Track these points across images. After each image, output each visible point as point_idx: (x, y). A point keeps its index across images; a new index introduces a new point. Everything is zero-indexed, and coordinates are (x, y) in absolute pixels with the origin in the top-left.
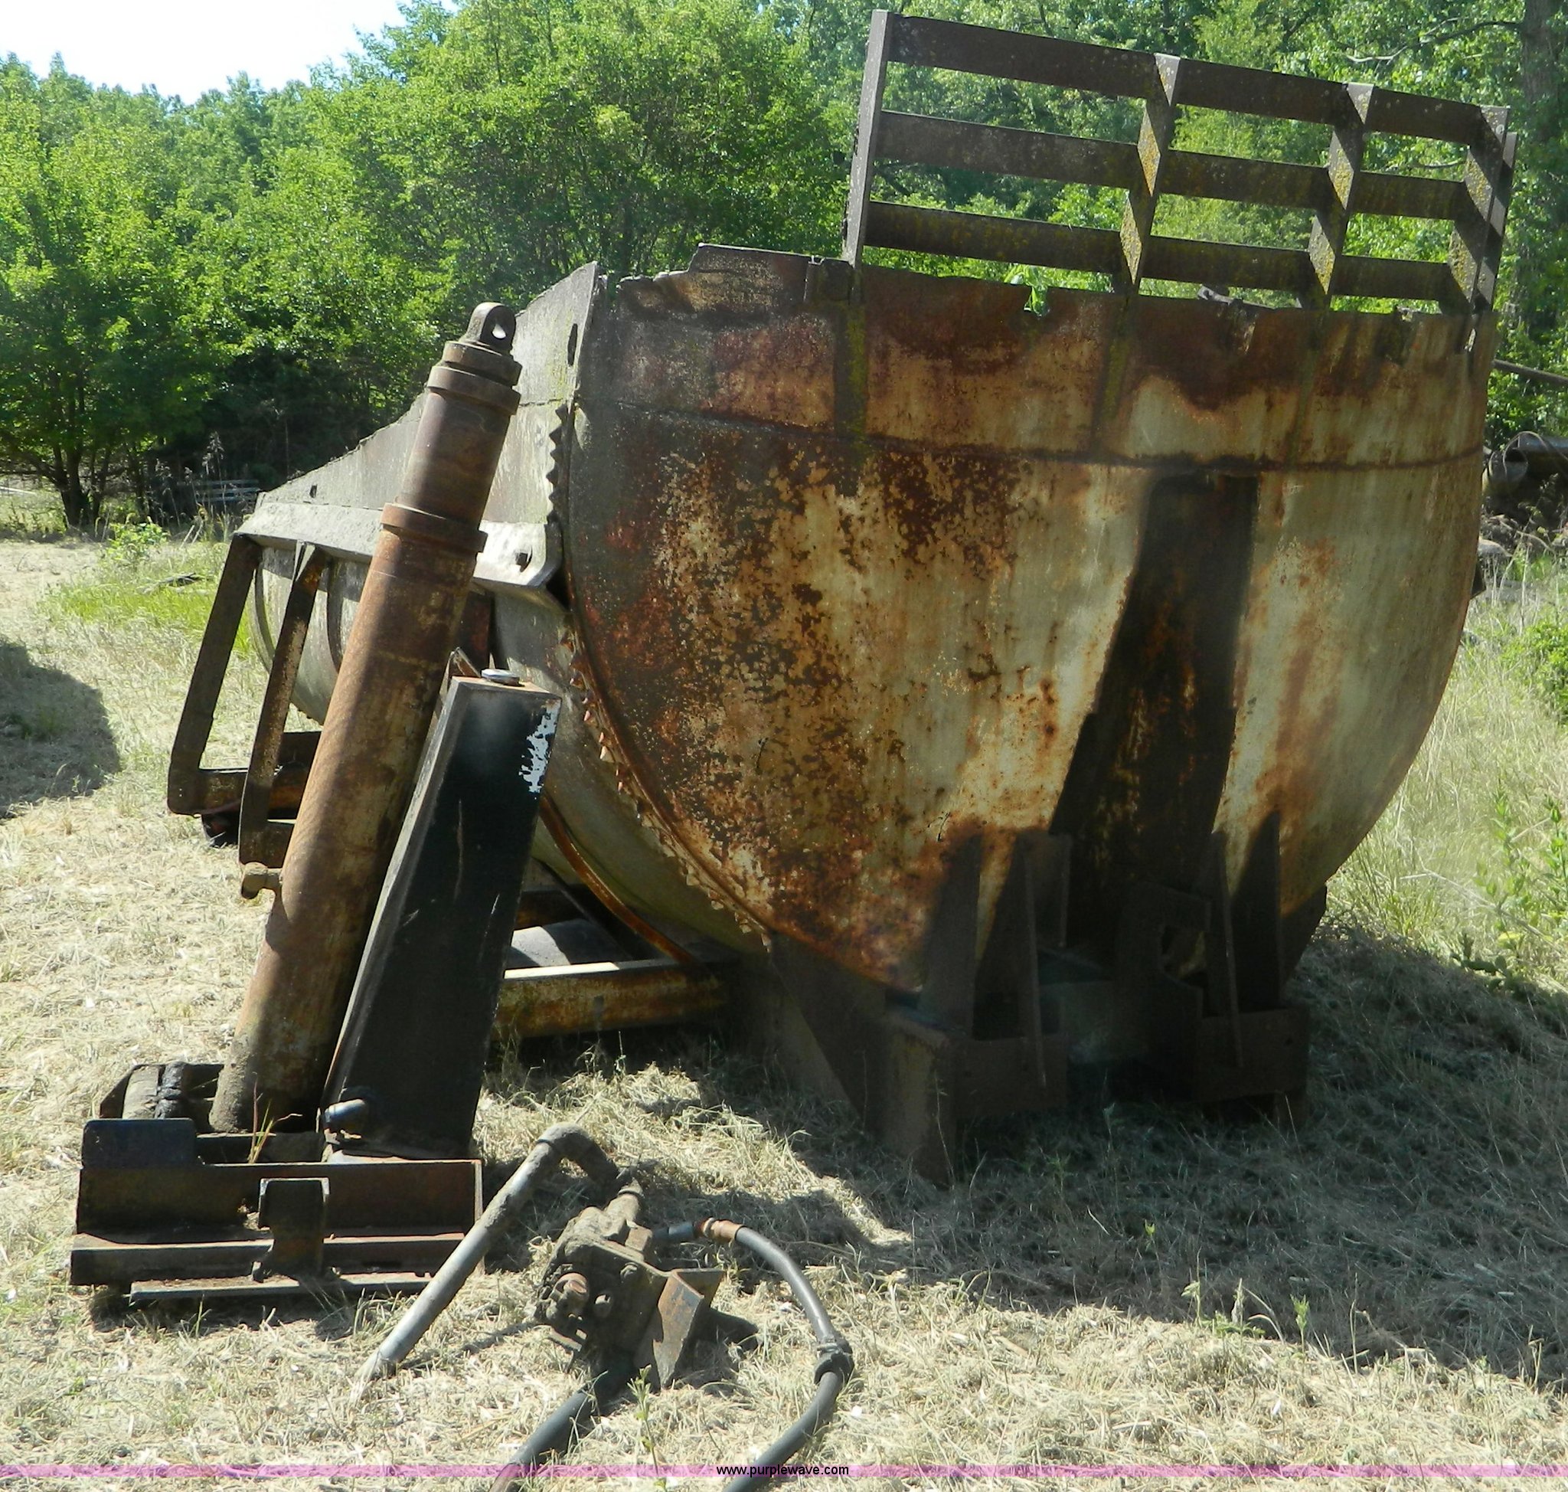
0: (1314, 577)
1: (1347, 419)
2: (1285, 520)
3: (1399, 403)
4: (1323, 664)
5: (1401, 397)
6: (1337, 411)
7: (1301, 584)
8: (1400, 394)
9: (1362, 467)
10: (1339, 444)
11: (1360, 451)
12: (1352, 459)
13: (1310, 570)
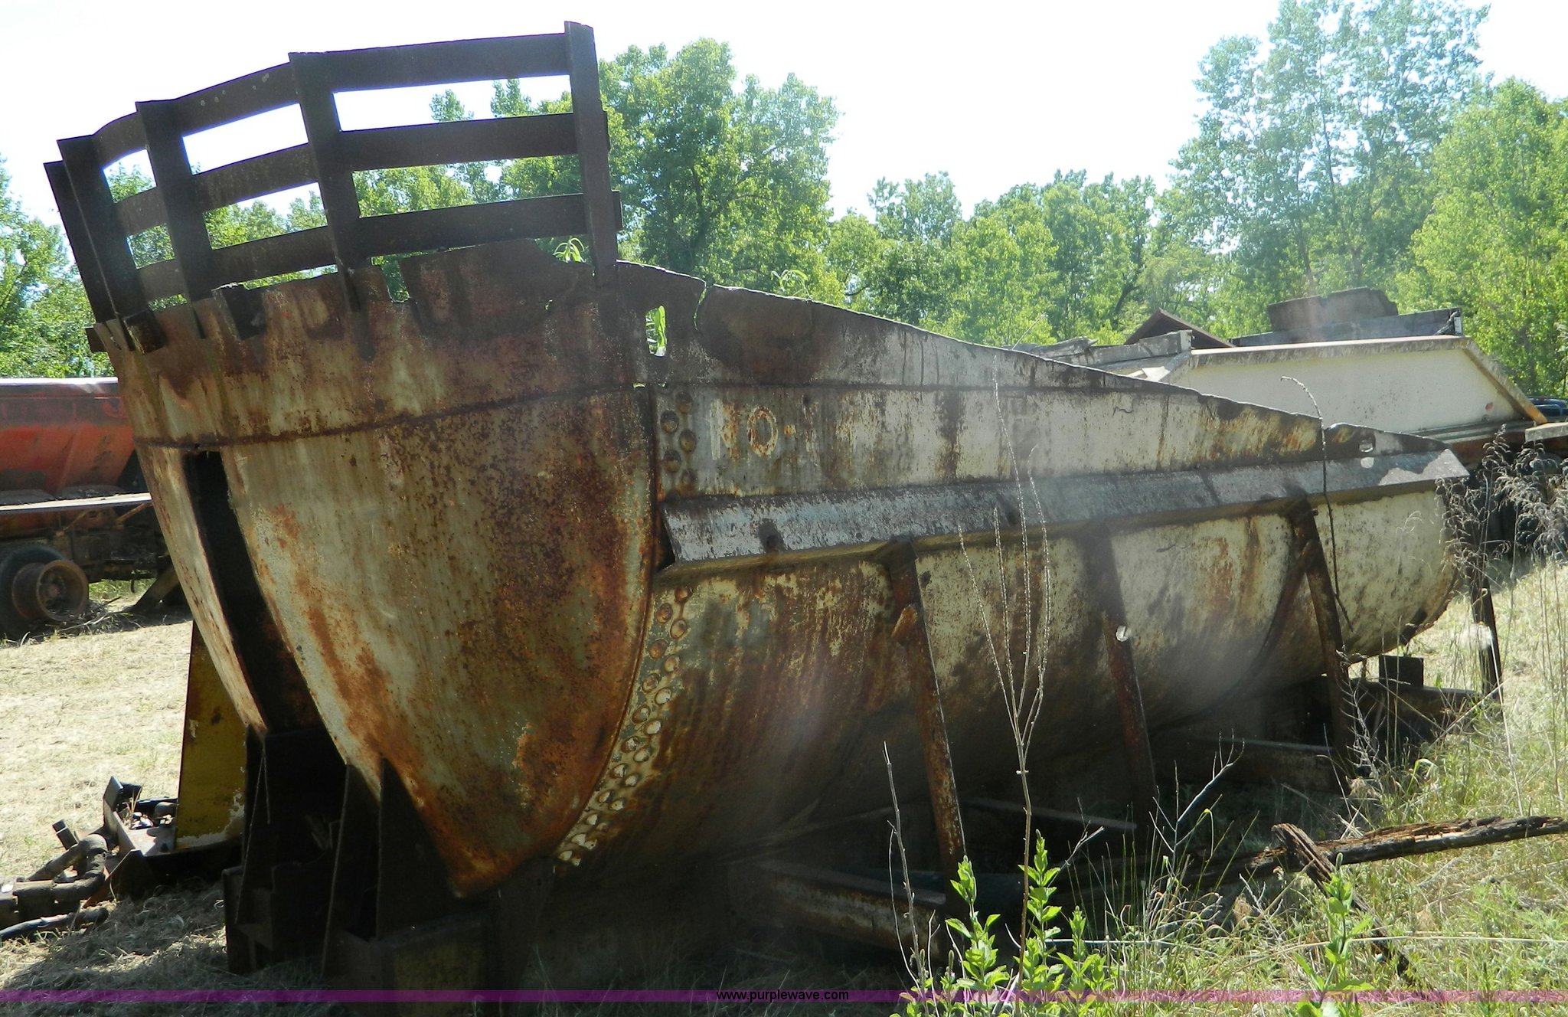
0: (289, 539)
1: (255, 394)
2: (246, 487)
3: (295, 373)
4: (338, 623)
5: (293, 367)
6: (244, 387)
7: (283, 547)
8: (291, 363)
9: (285, 437)
10: (259, 417)
11: (278, 423)
12: (275, 431)
13: (282, 533)
